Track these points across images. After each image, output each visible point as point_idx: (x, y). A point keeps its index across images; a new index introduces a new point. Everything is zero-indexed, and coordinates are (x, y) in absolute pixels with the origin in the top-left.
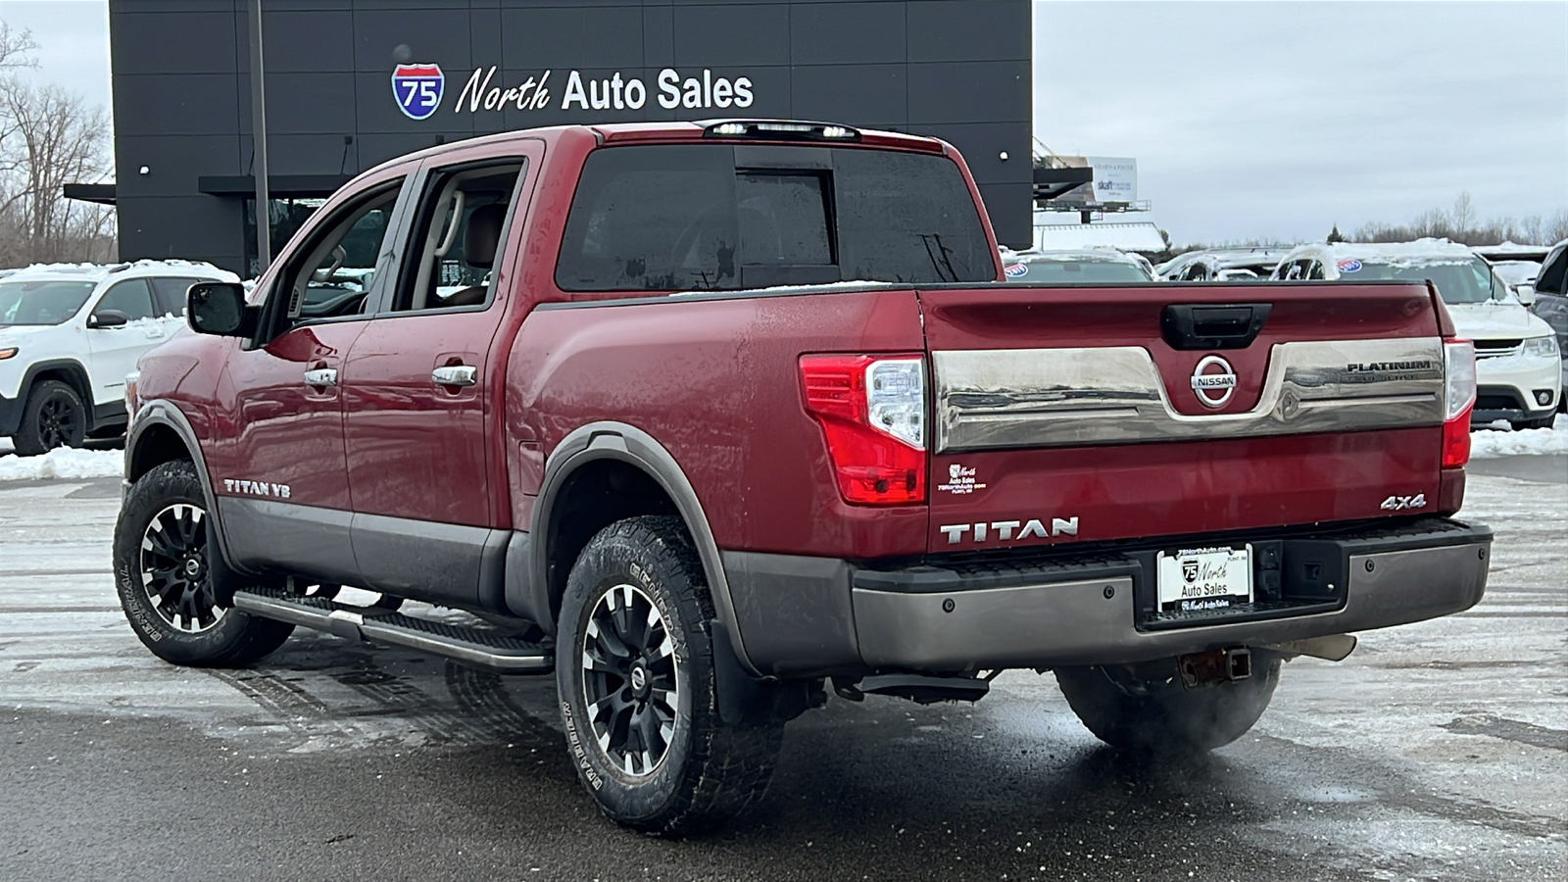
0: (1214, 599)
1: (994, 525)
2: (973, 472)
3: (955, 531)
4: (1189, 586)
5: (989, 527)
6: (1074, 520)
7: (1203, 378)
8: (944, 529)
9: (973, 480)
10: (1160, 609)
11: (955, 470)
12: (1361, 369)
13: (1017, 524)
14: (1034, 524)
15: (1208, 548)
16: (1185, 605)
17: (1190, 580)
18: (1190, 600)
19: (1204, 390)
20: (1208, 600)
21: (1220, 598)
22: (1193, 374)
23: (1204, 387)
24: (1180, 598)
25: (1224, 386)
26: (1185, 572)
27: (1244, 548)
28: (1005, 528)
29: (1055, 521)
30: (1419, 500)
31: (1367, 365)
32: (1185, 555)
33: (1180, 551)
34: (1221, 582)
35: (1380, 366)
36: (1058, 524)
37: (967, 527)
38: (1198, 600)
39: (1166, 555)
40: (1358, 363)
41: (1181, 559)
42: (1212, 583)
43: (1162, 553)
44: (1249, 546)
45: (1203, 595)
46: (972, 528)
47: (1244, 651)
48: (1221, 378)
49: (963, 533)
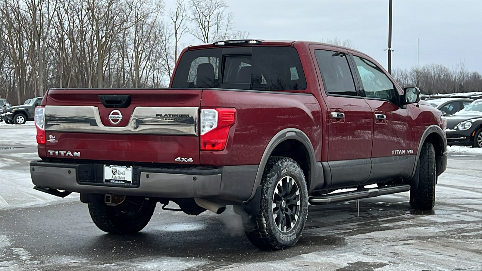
0: (120, 181)
2: (54, 137)
3: (51, 152)
4: (114, 176)
5: (59, 152)
6: (79, 153)
7: (111, 116)
8: (49, 151)
9: (55, 139)
10: (104, 181)
11: (50, 136)
12: (161, 115)
13: (65, 152)
14: (69, 153)
15: (119, 165)
16: (112, 181)
17: (114, 174)
18: (113, 180)
19: (112, 120)
20: (119, 181)
21: (122, 181)
22: (109, 115)
24: (111, 179)
25: (119, 119)
26: (113, 172)
27: (130, 167)
28: (62, 153)
29: (74, 152)
30: (191, 159)
31: (163, 115)
33: (111, 165)
34: (123, 176)
35: (168, 115)
36: (76, 154)
37: (54, 151)
38: (115, 180)
39: (106, 166)
40: (160, 114)
41: (112, 168)
42: (121, 176)
44: (131, 167)
45: (118, 179)
46: (55, 152)
47: (109, 195)
48: (116, 116)
49: (53, 153)
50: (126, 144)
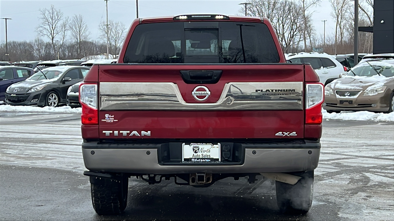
0: (205, 159)
1: (121, 132)
2: (113, 116)
3: (108, 133)
4: (195, 154)
5: (119, 132)
6: (149, 132)
7: (196, 92)
8: (104, 132)
9: (113, 119)
10: (183, 160)
11: (107, 116)
12: (262, 91)
13: (129, 132)
14: (135, 132)
15: (202, 143)
16: (193, 160)
17: (196, 152)
18: (195, 159)
19: (196, 96)
20: (202, 159)
21: (207, 159)
22: (193, 91)
23: (197, 95)
24: (192, 157)
25: (205, 95)
26: (194, 150)
27: (217, 144)
28: (125, 133)
29: (142, 132)
30: (294, 134)
31: (264, 90)
32: (193, 145)
33: (191, 144)
34: (208, 154)
35: (271, 91)
36: (143, 133)
37: (111, 132)
38: (198, 159)
39: (185, 144)
40: (260, 89)
41: (192, 146)
42: (204, 154)
43: (184, 144)
44: (219, 144)
45: (201, 157)
46: (113, 132)
47: (202, 174)
48: (203, 92)
49: (110, 133)
50: (214, 121)
